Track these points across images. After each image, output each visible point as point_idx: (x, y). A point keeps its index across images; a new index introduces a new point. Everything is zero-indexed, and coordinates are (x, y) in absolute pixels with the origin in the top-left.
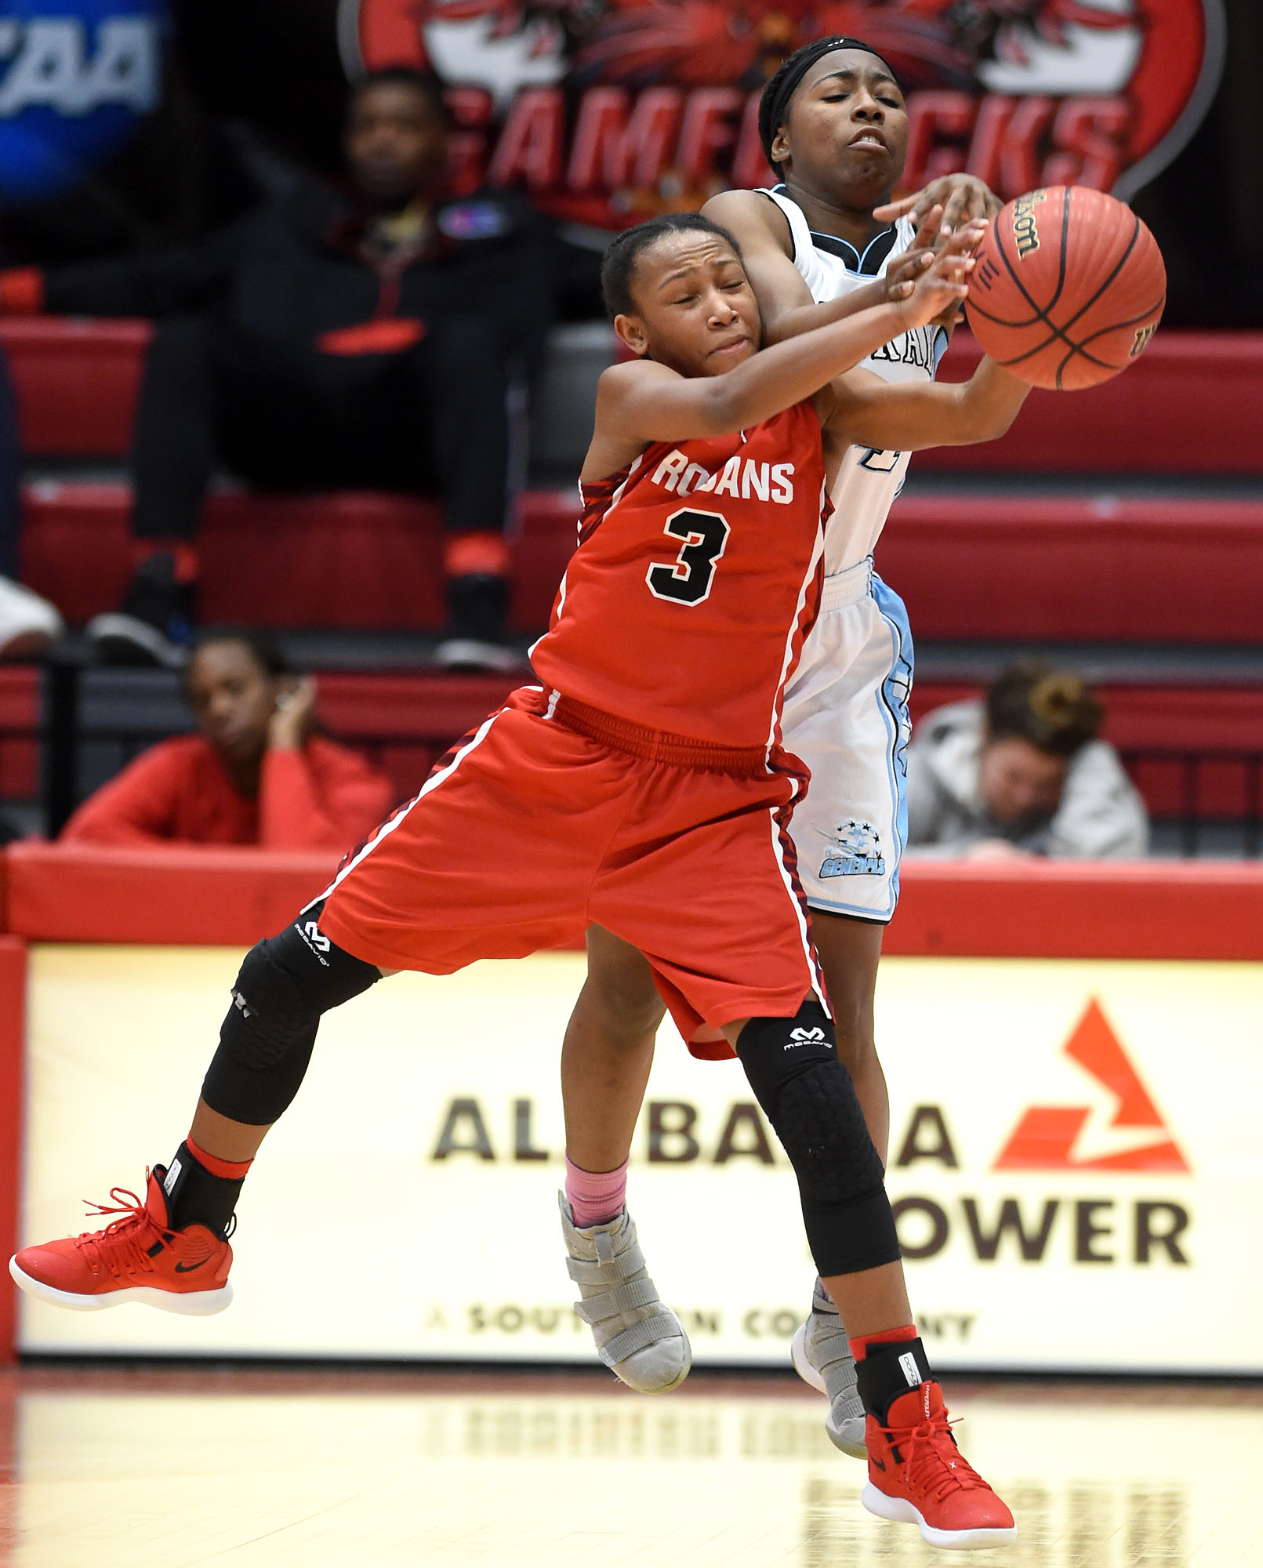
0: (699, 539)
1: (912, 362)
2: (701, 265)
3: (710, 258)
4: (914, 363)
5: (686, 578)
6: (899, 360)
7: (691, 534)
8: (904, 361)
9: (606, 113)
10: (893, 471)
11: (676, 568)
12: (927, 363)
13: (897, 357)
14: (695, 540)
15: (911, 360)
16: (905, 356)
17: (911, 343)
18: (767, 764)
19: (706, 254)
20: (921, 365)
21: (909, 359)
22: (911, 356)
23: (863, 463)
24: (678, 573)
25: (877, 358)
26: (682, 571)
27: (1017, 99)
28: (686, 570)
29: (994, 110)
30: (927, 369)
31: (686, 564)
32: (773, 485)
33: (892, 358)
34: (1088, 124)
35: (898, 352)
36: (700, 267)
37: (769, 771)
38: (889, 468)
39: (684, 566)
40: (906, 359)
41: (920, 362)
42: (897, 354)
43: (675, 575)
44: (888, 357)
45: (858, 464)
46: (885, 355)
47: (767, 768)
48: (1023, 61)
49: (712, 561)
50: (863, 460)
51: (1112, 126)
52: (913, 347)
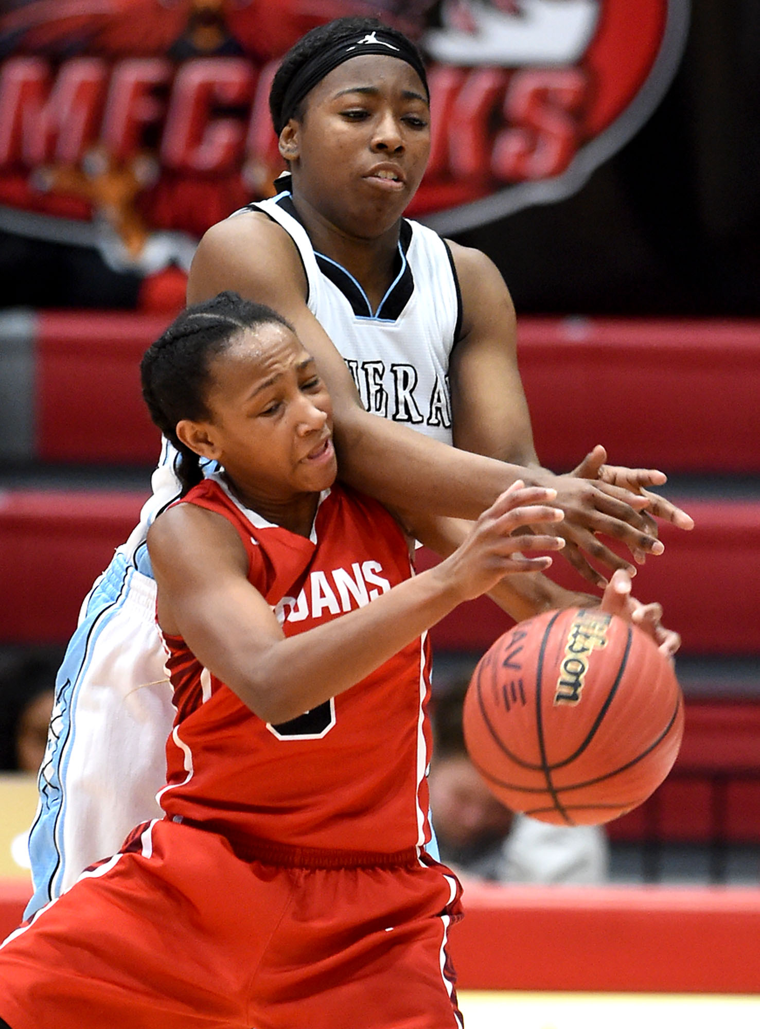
1: (438, 425)
9: (25, 85)
13: (420, 419)
15: (436, 421)
16: (430, 418)
18: (420, 858)
22: (436, 418)
27: (466, 70)
29: (441, 83)
32: (370, 587)
33: (414, 420)
34: (542, 97)
35: (421, 413)
37: (423, 865)
40: (431, 422)
42: (420, 415)
44: (410, 419)
46: (406, 417)
47: (420, 862)
48: (472, 30)
51: (567, 99)
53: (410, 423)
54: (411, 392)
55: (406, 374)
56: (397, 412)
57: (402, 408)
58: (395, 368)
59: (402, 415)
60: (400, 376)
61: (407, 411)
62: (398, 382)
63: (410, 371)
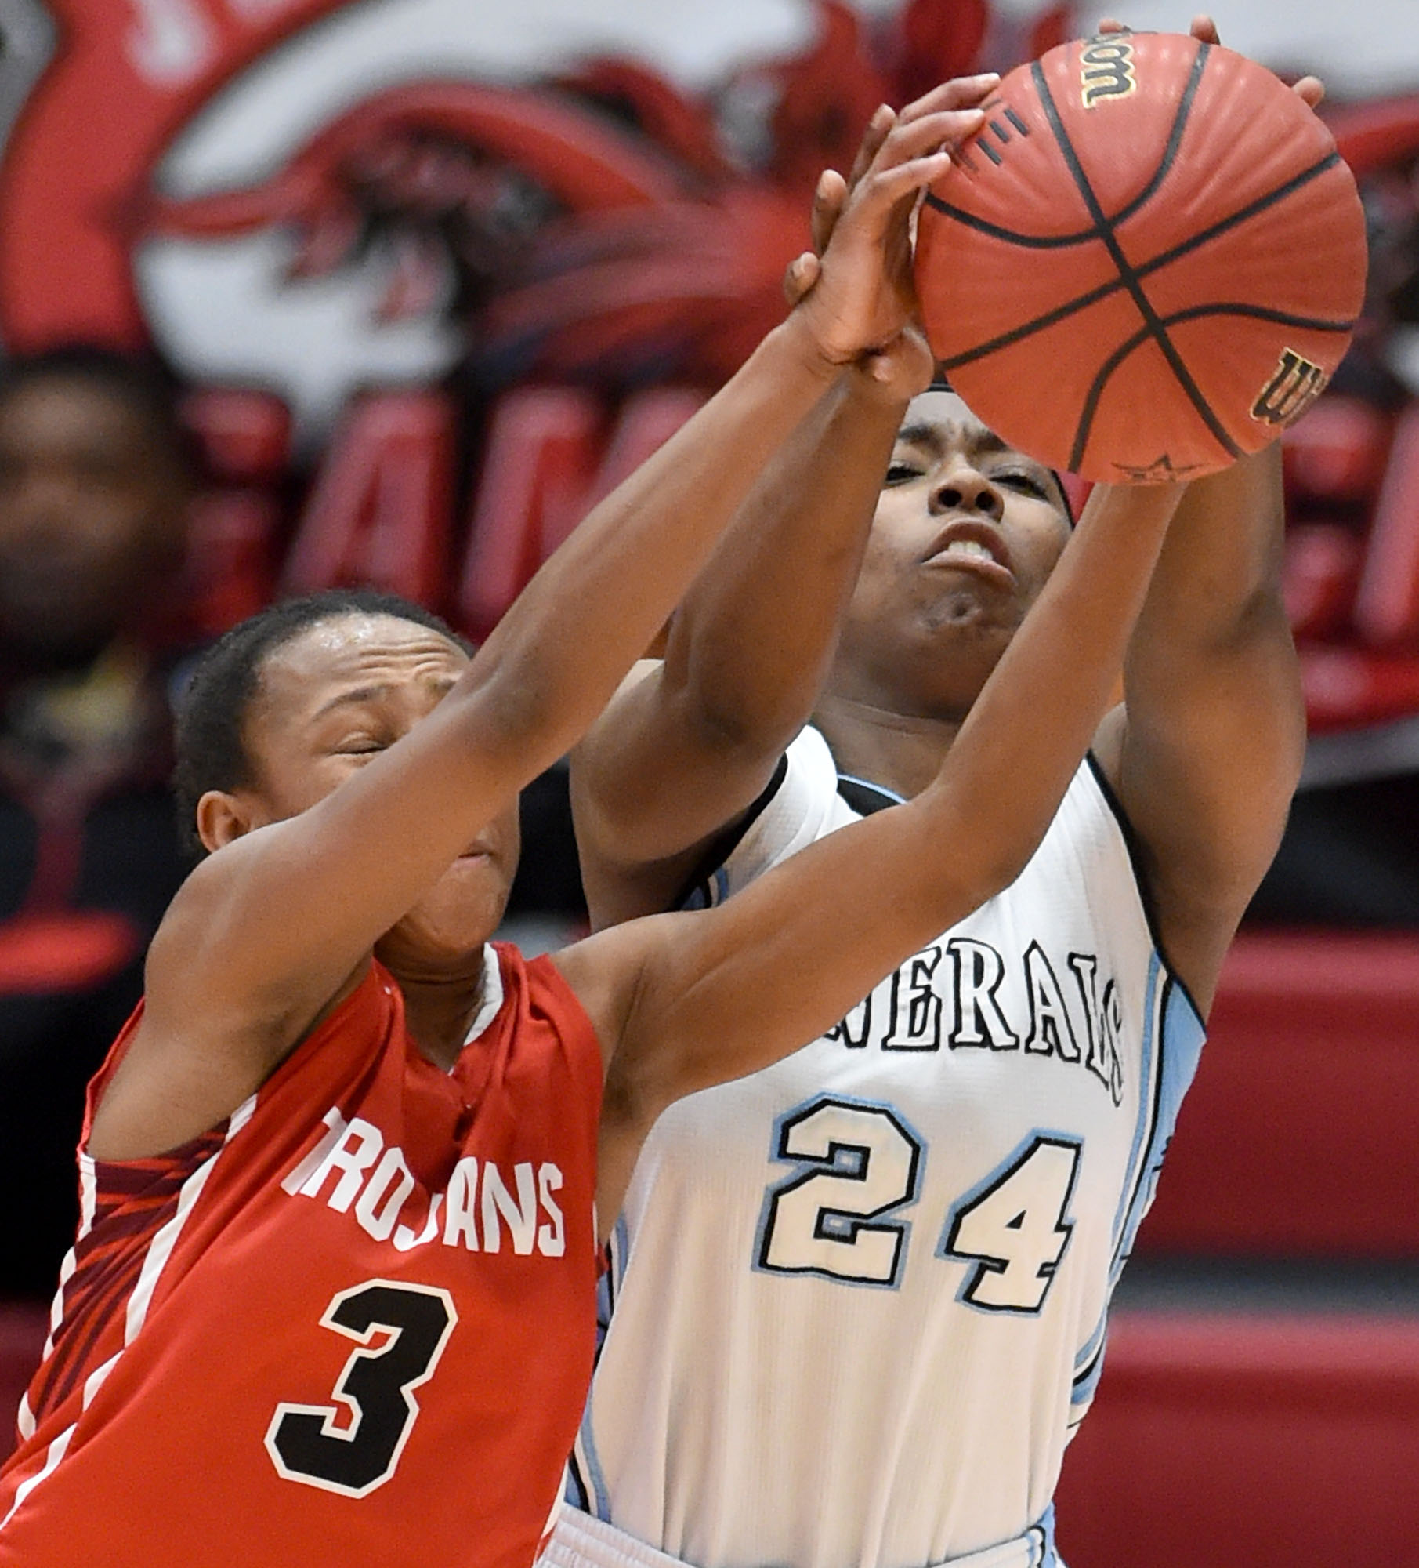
0: (387, 1336)
1: (1048, 1052)
2: (405, 680)
3: (429, 670)
4: (1055, 1053)
5: (349, 1435)
6: (1016, 1046)
7: (374, 1327)
8: (1028, 1050)
10: (1043, 1310)
11: (330, 1413)
12: (1091, 1056)
14: (379, 1340)
15: (1045, 1046)
17: (1041, 1010)
19: (418, 663)
20: (1077, 1060)
21: (1038, 1043)
22: (1045, 1038)
23: (968, 1297)
24: (335, 1425)
25: (961, 1044)
26: (343, 1421)
28: (351, 1417)
30: (1095, 1070)
31: (351, 1401)
33: (997, 1043)
36: (403, 684)
38: (1035, 1304)
39: (346, 1406)
40: (1033, 1045)
41: (1070, 1052)
42: (1009, 1032)
43: (328, 1430)
44: (987, 1041)
45: (957, 1300)
46: (979, 1038)
49: (407, 1390)
50: (965, 1288)
52: (1048, 1020)
53: (988, 1050)
54: (992, 992)
55: (979, 961)
56: (958, 1028)
57: (968, 1020)
58: (955, 946)
59: (969, 1033)
60: (967, 960)
61: (981, 1026)
62: (963, 971)
63: (985, 953)
